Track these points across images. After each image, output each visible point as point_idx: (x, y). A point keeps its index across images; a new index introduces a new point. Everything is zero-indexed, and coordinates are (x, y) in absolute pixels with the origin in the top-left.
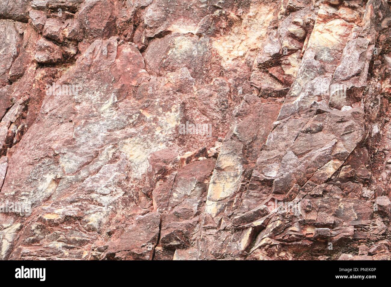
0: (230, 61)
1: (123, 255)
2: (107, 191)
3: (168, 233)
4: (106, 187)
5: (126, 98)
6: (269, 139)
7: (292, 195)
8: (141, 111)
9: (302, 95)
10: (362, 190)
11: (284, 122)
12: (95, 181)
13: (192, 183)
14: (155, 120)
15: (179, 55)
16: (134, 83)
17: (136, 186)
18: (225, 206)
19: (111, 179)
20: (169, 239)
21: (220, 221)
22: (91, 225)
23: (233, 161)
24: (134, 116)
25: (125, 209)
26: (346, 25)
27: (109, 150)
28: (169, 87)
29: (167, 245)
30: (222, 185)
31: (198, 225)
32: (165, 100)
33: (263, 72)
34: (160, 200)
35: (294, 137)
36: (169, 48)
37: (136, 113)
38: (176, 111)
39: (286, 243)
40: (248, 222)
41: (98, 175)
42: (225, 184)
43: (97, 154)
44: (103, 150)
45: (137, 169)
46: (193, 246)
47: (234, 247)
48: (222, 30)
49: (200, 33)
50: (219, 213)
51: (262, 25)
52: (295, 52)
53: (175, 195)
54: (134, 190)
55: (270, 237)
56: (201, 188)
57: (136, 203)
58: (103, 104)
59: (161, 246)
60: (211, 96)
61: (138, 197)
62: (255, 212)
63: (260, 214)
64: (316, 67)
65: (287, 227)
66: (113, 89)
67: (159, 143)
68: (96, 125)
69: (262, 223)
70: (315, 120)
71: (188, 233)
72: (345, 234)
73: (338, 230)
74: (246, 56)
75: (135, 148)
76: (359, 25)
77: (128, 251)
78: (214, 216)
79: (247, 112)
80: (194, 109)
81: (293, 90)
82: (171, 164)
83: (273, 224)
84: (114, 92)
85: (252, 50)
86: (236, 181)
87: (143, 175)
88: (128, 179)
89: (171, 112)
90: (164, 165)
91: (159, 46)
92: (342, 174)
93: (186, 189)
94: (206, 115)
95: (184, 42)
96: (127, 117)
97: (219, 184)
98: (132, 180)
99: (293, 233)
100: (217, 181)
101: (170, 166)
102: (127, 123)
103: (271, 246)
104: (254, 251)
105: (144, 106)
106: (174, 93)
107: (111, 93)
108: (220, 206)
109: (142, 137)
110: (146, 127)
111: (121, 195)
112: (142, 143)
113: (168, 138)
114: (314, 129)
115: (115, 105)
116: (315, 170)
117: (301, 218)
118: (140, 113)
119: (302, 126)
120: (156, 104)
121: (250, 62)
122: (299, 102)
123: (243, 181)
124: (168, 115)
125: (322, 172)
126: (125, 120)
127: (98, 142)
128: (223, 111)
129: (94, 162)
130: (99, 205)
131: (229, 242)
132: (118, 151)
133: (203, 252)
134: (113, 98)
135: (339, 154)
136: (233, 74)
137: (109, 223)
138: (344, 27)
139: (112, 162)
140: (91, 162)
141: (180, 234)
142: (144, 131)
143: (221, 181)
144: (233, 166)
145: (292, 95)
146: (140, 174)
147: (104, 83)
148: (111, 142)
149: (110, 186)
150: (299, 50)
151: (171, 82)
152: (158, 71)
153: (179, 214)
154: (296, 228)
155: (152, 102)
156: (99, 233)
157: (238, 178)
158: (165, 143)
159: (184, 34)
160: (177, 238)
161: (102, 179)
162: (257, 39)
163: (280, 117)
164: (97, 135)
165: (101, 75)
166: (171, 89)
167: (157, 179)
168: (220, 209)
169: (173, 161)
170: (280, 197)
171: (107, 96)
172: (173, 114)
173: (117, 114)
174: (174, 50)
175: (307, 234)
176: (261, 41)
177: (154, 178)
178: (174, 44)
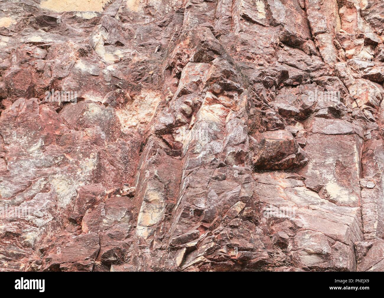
0: (127, 128)
1: (69, 266)
2: (41, 215)
3: (108, 250)
4: (41, 211)
5: (51, 144)
6: (186, 181)
7: (216, 224)
8: (65, 154)
9: (204, 153)
10: (255, 229)
11: (196, 170)
12: (31, 205)
13: (122, 212)
14: (77, 163)
15: (91, 117)
16: (57, 133)
17: (61, 214)
18: (154, 231)
19: (44, 205)
20: (109, 255)
21: (152, 243)
22: (27, 242)
23: (159, 196)
24: (59, 158)
25: (53, 232)
26: (224, 109)
27: (42, 181)
28: (87, 138)
29: (106, 260)
30: (150, 214)
31: (132, 245)
32: (84, 148)
33: (158, 137)
34: (91, 225)
35: (207, 181)
36: (84, 110)
37: (61, 156)
38: (94, 158)
39: (215, 262)
40: (182, 243)
41: (32, 201)
42: (152, 213)
43: (30, 184)
44: (36, 181)
45: (63, 200)
46: (127, 263)
47: (171, 263)
48: (120, 104)
49: (107, 103)
50: (150, 236)
51: (149, 105)
52: (184, 125)
53: (105, 221)
54: (61, 217)
55: (204, 256)
56: (129, 216)
57: (61, 228)
58: (31, 146)
59: (100, 261)
60: (117, 151)
61: (63, 223)
62: (189, 235)
63: (192, 237)
64: (211, 134)
65: (217, 249)
66: (40, 135)
67: (79, 181)
68: (27, 162)
69: (196, 245)
70: (219, 171)
71: (124, 251)
72: (262, 257)
73: (255, 254)
74: (138, 127)
75: (61, 183)
76: (234, 110)
77: (73, 263)
78: (145, 238)
79: (160, 162)
80: (105, 159)
81: (196, 148)
82: (99, 196)
83: (207, 245)
84: (41, 138)
85: (142, 123)
86: (161, 212)
87: (67, 205)
88: (56, 207)
89: (89, 158)
90: (94, 196)
91: (74, 109)
92: (245, 213)
93: (116, 216)
94: (113, 165)
95: (95, 108)
96: (53, 158)
97: (147, 213)
98: (58, 208)
99: (222, 254)
100: (146, 211)
101: (99, 198)
102: (53, 162)
103: (205, 263)
104: (187, 267)
105: (67, 151)
106: (92, 144)
107: (39, 138)
108: (150, 231)
109: (67, 174)
110: (69, 167)
111: (51, 219)
112: (67, 180)
113: (86, 178)
114: (220, 178)
115: (42, 148)
116: (229, 207)
117: (229, 242)
118: (64, 156)
119: (212, 174)
120: (77, 150)
121: (141, 131)
122: (202, 158)
123: (166, 213)
124: (87, 160)
125: (234, 209)
126: (51, 160)
127: (31, 175)
128: (125, 164)
129: (27, 191)
130: (33, 226)
131: (167, 259)
132: (48, 183)
133: (143, 266)
134: (40, 142)
135: (244, 197)
136: (130, 138)
137: (41, 242)
138: (222, 110)
139: (43, 191)
140: (24, 190)
141: (118, 251)
142: (68, 171)
143: (150, 211)
144: (158, 200)
145: (195, 152)
146: (65, 205)
147: (32, 130)
148: (43, 175)
149: (44, 211)
150: (187, 124)
151: (89, 135)
152: (76, 126)
153: (112, 235)
154: (224, 250)
155: (73, 148)
156: (33, 249)
157: (163, 210)
158: (84, 182)
159: (95, 102)
160: (115, 254)
161: (36, 204)
162: (145, 115)
163: (188, 167)
164: (28, 170)
165: (28, 124)
166: (89, 140)
167: (87, 207)
168: (150, 233)
169: (102, 194)
170: (207, 225)
171: (35, 140)
172: (91, 159)
173: (44, 155)
174: (88, 112)
175: (232, 256)
176: (149, 117)
177: (85, 206)
178: (88, 108)
